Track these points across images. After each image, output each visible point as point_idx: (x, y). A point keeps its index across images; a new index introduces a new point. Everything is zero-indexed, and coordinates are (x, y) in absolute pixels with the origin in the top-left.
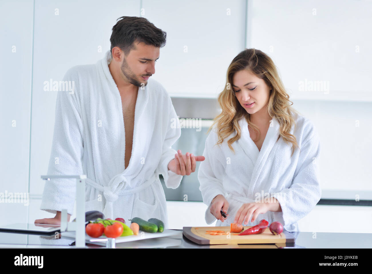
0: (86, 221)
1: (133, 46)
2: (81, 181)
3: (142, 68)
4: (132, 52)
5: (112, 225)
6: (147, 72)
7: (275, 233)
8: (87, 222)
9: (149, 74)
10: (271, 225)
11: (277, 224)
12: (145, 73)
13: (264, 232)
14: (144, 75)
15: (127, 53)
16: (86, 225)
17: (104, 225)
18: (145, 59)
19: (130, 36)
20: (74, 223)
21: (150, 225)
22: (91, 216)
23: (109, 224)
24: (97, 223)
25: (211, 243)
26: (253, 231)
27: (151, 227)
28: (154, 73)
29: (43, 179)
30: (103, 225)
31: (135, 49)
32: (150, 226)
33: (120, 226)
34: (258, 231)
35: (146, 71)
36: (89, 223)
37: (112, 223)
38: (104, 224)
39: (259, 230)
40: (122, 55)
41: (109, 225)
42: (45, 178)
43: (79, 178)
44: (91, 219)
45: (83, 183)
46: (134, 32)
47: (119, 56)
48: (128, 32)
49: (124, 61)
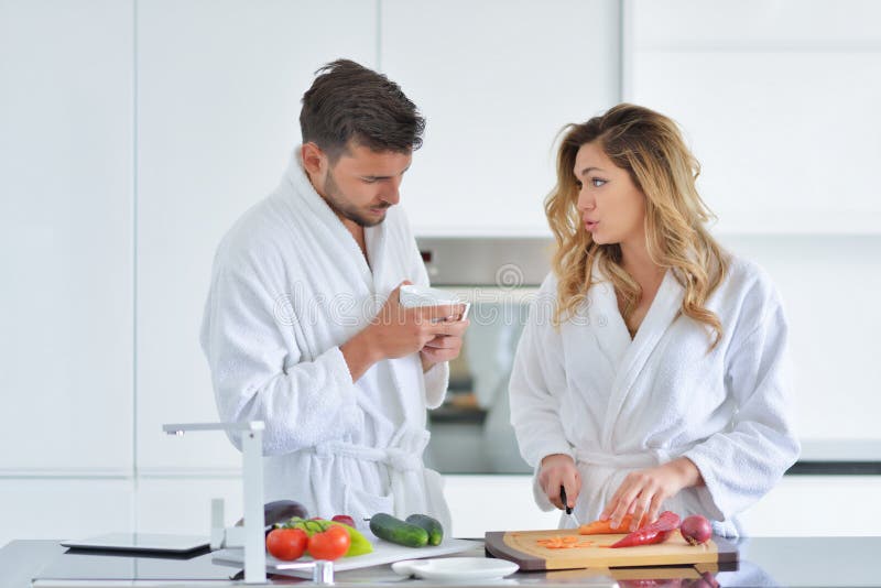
0: (267, 524)
1: (347, 149)
4: (344, 161)
5: (324, 531)
6: (379, 199)
7: (693, 542)
8: (270, 527)
9: (384, 205)
10: (685, 522)
11: (697, 521)
13: (670, 540)
14: (375, 206)
16: (267, 533)
17: (306, 531)
18: (372, 177)
19: (339, 129)
20: (240, 529)
21: (412, 529)
22: (279, 513)
23: (319, 529)
24: (292, 528)
25: (547, 567)
26: (642, 539)
27: (413, 534)
29: (168, 433)
30: (303, 533)
31: (350, 155)
32: (411, 531)
33: (343, 532)
34: (655, 538)
35: (378, 197)
36: (274, 528)
37: (325, 528)
38: (308, 529)
39: (658, 536)
40: (324, 161)
41: (318, 532)
42: (172, 430)
43: (249, 428)
44: (279, 520)
45: (258, 439)
46: (348, 122)
47: (316, 162)
48: (335, 118)
49: (329, 175)
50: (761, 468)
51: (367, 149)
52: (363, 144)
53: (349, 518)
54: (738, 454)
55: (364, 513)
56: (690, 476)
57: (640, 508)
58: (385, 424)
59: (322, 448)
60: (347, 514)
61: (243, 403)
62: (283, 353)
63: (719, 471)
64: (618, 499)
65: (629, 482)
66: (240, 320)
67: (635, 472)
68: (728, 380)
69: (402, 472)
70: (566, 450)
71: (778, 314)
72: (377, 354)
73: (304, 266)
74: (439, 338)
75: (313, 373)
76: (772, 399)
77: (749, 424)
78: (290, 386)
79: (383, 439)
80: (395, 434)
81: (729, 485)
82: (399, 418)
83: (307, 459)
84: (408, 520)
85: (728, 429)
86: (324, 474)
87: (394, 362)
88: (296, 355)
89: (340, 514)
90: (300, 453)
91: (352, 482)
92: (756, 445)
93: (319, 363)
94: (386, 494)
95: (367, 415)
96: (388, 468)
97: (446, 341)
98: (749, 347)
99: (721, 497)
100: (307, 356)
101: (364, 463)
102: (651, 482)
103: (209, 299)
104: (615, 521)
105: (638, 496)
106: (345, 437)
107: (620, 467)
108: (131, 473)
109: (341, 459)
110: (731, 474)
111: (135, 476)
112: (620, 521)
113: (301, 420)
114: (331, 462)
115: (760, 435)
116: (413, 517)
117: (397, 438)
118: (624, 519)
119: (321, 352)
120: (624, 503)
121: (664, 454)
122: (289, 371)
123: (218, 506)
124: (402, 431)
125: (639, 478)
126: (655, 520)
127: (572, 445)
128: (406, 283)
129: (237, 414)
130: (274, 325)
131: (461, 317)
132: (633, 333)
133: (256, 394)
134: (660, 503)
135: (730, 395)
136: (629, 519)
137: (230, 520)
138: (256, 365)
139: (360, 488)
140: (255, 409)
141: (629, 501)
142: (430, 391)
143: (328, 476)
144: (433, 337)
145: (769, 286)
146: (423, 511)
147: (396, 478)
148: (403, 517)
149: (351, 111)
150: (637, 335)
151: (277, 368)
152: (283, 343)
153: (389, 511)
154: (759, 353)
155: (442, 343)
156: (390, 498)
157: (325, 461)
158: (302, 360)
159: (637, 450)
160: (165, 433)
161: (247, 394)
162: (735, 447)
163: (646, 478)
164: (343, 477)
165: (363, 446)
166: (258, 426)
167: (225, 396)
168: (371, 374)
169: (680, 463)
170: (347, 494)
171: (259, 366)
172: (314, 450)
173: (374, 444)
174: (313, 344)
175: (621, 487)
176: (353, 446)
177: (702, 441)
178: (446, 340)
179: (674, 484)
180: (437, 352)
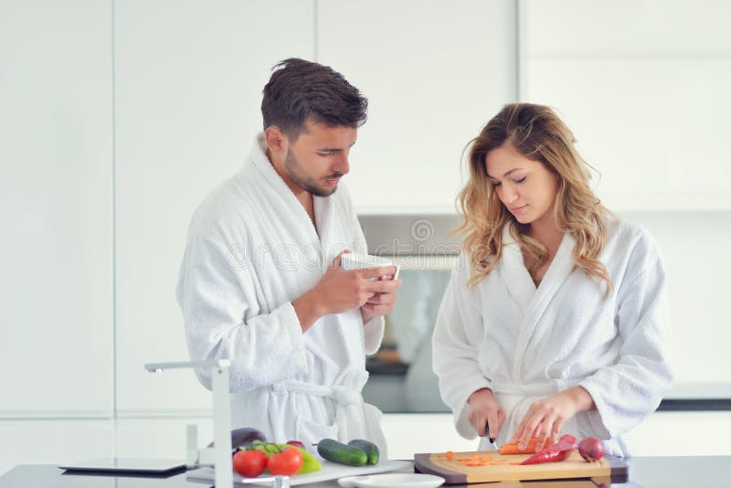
0: (233, 448)
1: (304, 128)
2: (220, 372)
3: (323, 165)
4: (303, 138)
5: (281, 452)
6: (332, 170)
7: (590, 459)
8: (236, 450)
9: (337, 175)
10: (581, 443)
11: (592, 442)
12: (331, 173)
13: (569, 458)
14: (329, 177)
15: (293, 139)
16: (234, 454)
18: (326, 150)
19: (298, 110)
20: (211, 450)
21: (354, 451)
22: (244, 438)
23: (276, 451)
24: (254, 450)
25: (469, 481)
26: (547, 457)
27: (355, 456)
28: (346, 171)
29: (150, 371)
30: (264, 454)
31: (308, 132)
32: (352, 453)
33: (297, 453)
34: (557, 457)
35: (331, 168)
36: (239, 450)
37: (282, 449)
38: (267, 451)
39: (559, 455)
40: (285, 141)
41: (275, 453)
42: (152, 369)
43: (217, 365)
44: (242, 444)
45: (226, 375)
46: (305, 104)
47: (278, 143)
48: (294, 102)
49: (290, 152)
50: (641, 392)
51: (323, 125)
52: (318, 121)
53: (300, 443)
54: (622, 381)
55: (312, 440)
56: (584, 402)
57: (543, 434)
58: (332, 366)
59: (278, 386)
60: (298, 440)
61: (211, 348)
62: (245, 307)
63: (607, 395)
64: (524, 426)
65: (534, 411)
66: (209, 279)
68: (617, 322)
69: (346, 406)
72: (323, 310)
74: (377, 295)
75: (268, 324)
76: (650, 334)
77: (631, 357)
78: (249, 334)
79: (329, 379)
80: (339, 374)
81: (616, 408)
82: (343, 361)
83: (266, 395)
84: (350, 444)
85: (616, 362)
86: (279, 407)
87: (340, 316)
88: (256, 308)
89: (292, 439)
90: (260, 390)
91: (302, 413)
92: (636, 373)
93: (275, 313)
94: (331, 423)
95: (317, 358)
96: (333, 402)
97: (383, 298)
99: (609, 419)
100: (265, 308)
101: (313, 398)
102: (552, 410)
104: (523, 443)
105: (542, 421)
106: (297, 378)
107: (527, 395)
108: (112, 414)
109: (294, 394)
110: (616, 398)
111: (116, 417)
112: (527, 443)
113: (258, 363)
114: (286, 398)
115: (640, 366)
116: (354, 442)
117: (341, 377)
118: (530, 442)
119: (277, 306)
120: (529, 429)
121: (562, 384)
122: (248, 322)
123: (192, 431)
124: (346, 371)
125: (542, 406)
126: (557, 442)
127: (490, 381)
128: (346, 252)
129: (205, 358)
130: (236, 283)
131: (393, 276)
132: (537, 283)
133: (221, 340)
134: (560, 427)
135: (618, 334)
136: (534, 442)
137: (203, 443)
138: (220, 316)
139: (309, 418)
140: (220, 351)
141: (534, 427)
142: (368, 339)
143: (283, 409)
144: (372, 295)
146: (363, 436)
147: (340, 410)
148: (345, 442)
149: (306, 94)
150: (540, 285)
151: (238, 319)
152: (245, 299)
153: (335, 438)
154: (642, 296)
155: (379, 299)
156: (335, 426)
157: (281, 396)
158: (260, 313)
159: (540, 378)
160: (147, 372)
161: (213, 341)
162: (619, 375)
163: (548, 406)
164: (295, 410)
165: (312, 385)
166: (224, 364)
167: (195, 342)
168: (319, 324)
169: (576, 391)
170: (298, 423)
171: (226, 319)
172: (272, 388)
173: (322, 381)
174: (271, 300)
175: (526, 416)
176: (305, 384)
177: (592, 373)
178: (383, 297)
179: (568, 410)
180: (376, 307)
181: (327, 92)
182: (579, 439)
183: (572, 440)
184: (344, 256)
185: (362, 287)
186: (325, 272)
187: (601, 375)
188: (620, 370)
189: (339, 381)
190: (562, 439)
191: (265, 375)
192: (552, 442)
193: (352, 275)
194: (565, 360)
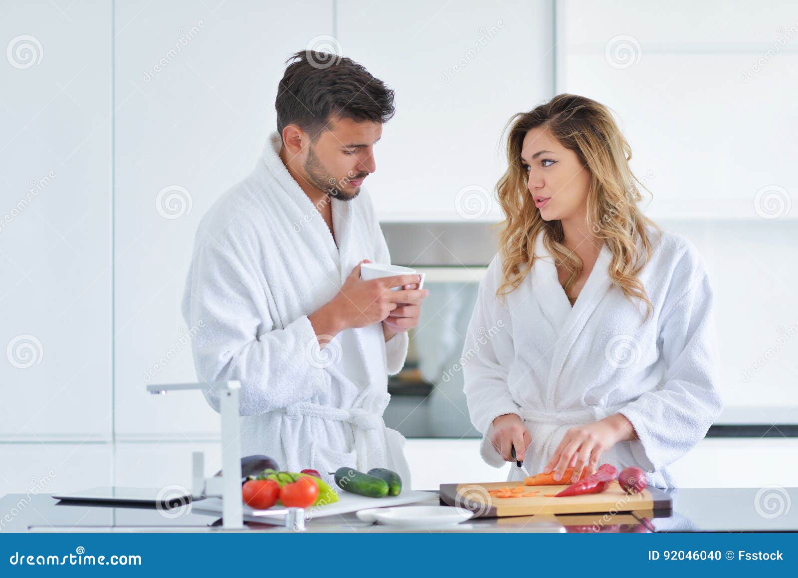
0: (243, 476)
1: (328, 124)
2: (229, 394)
3: (348, 163)
5: (294, 481)
6: (357, 169)
7: (630, 490)
8: (245, 479)
10: (622, 474)
11: (633, 472)
12: (356, 173)
13: (608, 490)
14: (353, 177)
16: (243, 483)
17: (279, 483)
18: (352, 146)
19: (321, 105)
20: (219, 479)
21: (374, 481)
22: (253, 466)
23: (290, 480)
24: (265, 479)
25: (499, 514)
26: (584, 488)
27: (375, 486)
28: (372, 170)
29: (152, 392)
30: (275, 483)
31: (331, 128)
32: (372, 482)
33: (312, 483)
34: (595, 488)
35: (356, 168)
36: (248, 479)
37: (296, 479)
38: (280, 480)
39: (597, 486)
40: (306, 139)
41: (289, 483)
42: (155, 390)
43: (226, 387)
44: (252, 473)
45: (235, 397)
46: (330, 98)
47: (297, 143)
49: (311, 153)
50: (688, 422)
53: (315, 472)
54: (667, 409)
55: (329, 468)
56: (625, 430)
57: (580, 462)
58: (350, 387)
59: (291, 409)
60: (313, 468)
61: (220, 367)
62: (257, 322)
63: (651, 425)
64: (560, 454)
65: (569, 438)
66: (217, 292)
67: (574, 428)
68: (660, 343)
69: (365, 431)
70: (512, 409)
71: (705, 282)
72: (343, 323)
73: (277, 243)
74: (400, 306)
75: (283, 339)
76: (698, 358)
77: (677, 383)
78: (262, 352)
79: (347, 401)
80: (359, 396)
81: (661, 439)
82: (363, 381)
83: (278, 420)
84: (369, 473)
85: (659, 387)
86: (293, 431)
87: (359, 331)
88: (269, 324)
89: (307, 468)
90: (271, 415)
92: (683, 401)
93: (288, 330)
94: (350, 450)
95: (335, 380)
96: (351, 427)
97: (407, 311)
98: (679, 310)
99: (653, 451)
100: (278, 323)
101: (330, 422)
102: (589, 437)
103: (191, 272)
104: (558, 473)
105: (578, 450)
106: (313, 400)
107: (562, 423)
108: (110, 439)
109: (309, 419)
110: (661, 428)
111: (114, 440)
112: (563, 473)
113: (272, 382)
114: (300, 423)
115: (688, 393)
116: (374, 471)
117: (360, 400)
118: (566, 472)
119: (291, 320)
120: (566, 457)
121: (600, 412)
122: (261, 338)
123: (198, 460)
124: (366, 393)
125: (579, 433)
126: (594, 472)
127: (519, 406)
128: (365, 262)
129: (214, 377)
130: (248, 295)
131: (418, 285)
132: (572, 301)
133: (232, 359)
134: (599, 455)
135: (661, 356)
136: (570, 472)
137: (209, 471)
138: (233, 333)
139: (325, 445)
140: (231, 370)
141: (570, 455)
142: (391, 357)
143: (297, 435)
144: (393, 307)
145: (696, 257)
146: (384, 465)
147: (359, 435)
148: (365, 470)
149: (330, 88)
150: (576, 304)
151: (251, 336)
152: (257, 313)
153: (353, 466)
154: (688, 316)
155: (402, 312)
156: (354, 454)
157: (294, 420)
158: (274, 328)
159: (576, 406)
160: (149, 393)
161: (223, 360)
162: (664, 403)
163: (585, 433)
164: (310, 435)
165: (329, 408)
166: (234, 385)
167: (203, 361)
169: (615, 419)
170: (313, 451)
171: (235, 334)
172: (284, 411)
173: (339, 405)
174: (284, 314)
175: (562, 443)
176: (322, 407)
177: (634, 399)
178: (406, 309)
179: (609, 438)
180: (398, 321)
181: (351, 84)
182: (619, 470)
183: (612, 470)
184: (363, 265)
185: (385, 297)
186: (343, 283)
187: (644, 403)
188: (666, 398)
189: (357, 404)
190: (600, 469)
191: (280, 395)
192: (591, 472)
193: (373, 284)
194: (604, 387)
